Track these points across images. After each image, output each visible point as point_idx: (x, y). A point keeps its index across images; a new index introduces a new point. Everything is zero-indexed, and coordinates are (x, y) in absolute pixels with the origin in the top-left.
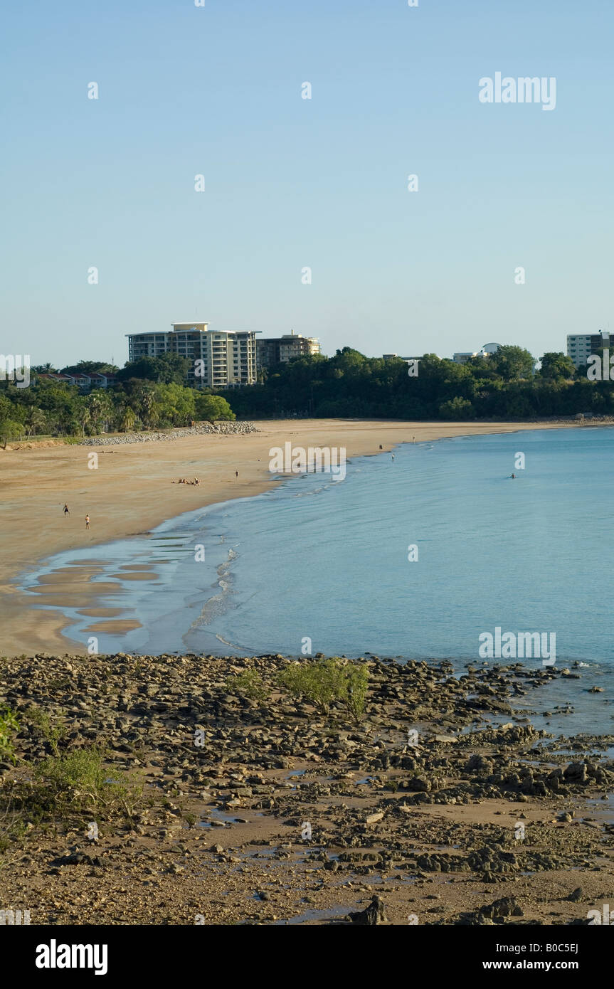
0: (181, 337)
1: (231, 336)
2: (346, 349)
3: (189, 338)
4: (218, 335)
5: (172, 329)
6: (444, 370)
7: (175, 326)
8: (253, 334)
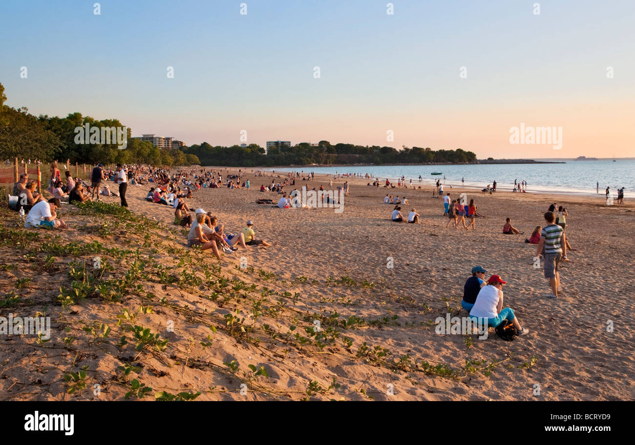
0: (147, 139)
1: (164, 139)
2: (205, 143)
3: (150, 139)
4: (160, 138)
5: (142, 136)
6: (242, 150)
7: (144, 135)
8: (171, 138)
